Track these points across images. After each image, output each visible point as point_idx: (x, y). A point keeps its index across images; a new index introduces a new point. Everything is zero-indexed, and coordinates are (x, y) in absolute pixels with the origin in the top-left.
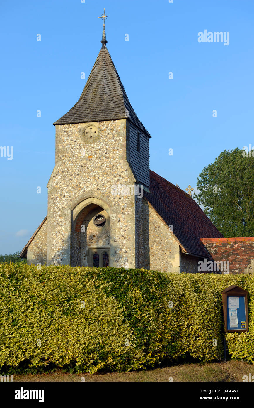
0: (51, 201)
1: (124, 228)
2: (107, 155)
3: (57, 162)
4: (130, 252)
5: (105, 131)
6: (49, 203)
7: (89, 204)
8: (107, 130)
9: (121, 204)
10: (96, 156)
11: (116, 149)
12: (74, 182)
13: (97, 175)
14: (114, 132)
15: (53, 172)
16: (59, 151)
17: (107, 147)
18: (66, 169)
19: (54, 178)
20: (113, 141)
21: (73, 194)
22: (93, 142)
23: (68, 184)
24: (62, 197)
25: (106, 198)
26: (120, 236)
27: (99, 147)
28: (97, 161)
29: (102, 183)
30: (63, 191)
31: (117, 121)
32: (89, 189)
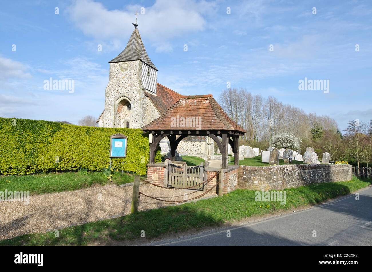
0: (107, 97)
1: (136, 110)
2: (131, 77)
3: (110, 80)
4: (139, 121)
5: (130, 65)
6: (106, 98)
7: (123, 99)
8: (131, 65)
9: (135, 100)
10: (126, 77)
11: (135, 74)
12: (117, 89)
13: (126, 86)
14: (134, 66)
15: (108, 85)
16: (111, 75)
17: (131, 73)
18: (113, 83)
19: (108, 87)
20: (134, 70)
21: (116, 94)
22: (125, 71)
23: (114, 90)
24: (111, 96)
25: (130, 96)
26: (134, 114)
27: (128, 73)
28: (126, 79)
29: (128, 90)
30: (112, 93)
31: (136, 61)
32: (123, 92)
